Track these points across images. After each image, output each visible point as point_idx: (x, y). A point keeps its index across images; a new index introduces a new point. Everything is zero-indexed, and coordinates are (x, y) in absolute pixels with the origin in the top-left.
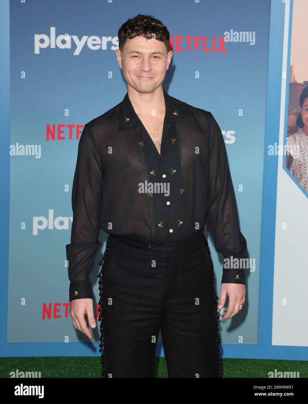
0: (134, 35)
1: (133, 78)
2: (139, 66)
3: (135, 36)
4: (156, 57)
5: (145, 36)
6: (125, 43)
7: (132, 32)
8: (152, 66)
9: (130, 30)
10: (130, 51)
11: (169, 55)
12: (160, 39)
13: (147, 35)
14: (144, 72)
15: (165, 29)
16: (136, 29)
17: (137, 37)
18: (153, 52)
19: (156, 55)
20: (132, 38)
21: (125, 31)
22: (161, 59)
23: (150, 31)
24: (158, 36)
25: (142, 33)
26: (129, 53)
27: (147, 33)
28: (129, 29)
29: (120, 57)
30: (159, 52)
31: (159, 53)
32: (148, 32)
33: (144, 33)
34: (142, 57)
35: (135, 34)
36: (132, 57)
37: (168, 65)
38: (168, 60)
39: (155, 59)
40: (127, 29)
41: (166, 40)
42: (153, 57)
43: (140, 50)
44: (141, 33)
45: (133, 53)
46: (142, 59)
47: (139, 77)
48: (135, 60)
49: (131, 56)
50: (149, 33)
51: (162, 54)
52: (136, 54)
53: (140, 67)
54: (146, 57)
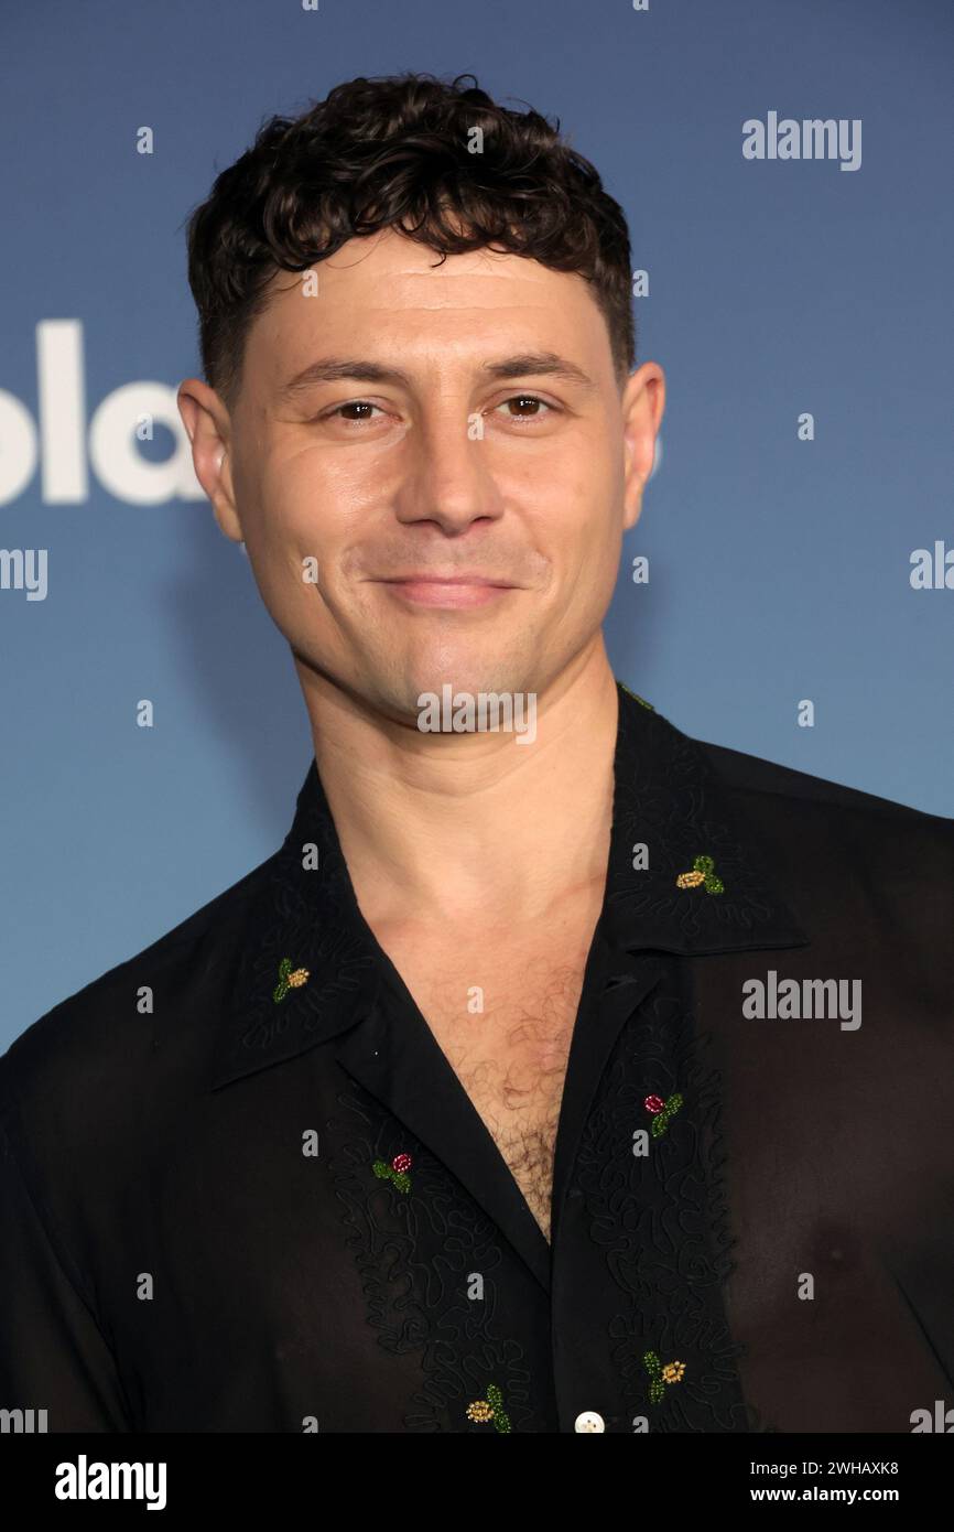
0: (326, 234)
1: (345, 600)
2: (387, 491)
3: (336, 242)
4: (524, 406)
5: (421, 236)
6: (258, 311)
7: (309, 210)
8: (495, 477)
9: (287, 196)
10: (302, 367)
11: (637, 398)
12: (554, 254)
13: (438, 220)
14: (439, 542)
15: (584, 181)
16: (343, 176)
17: (353, 250)
18: (499, 361)
19: (527, 384)
20: (311, 255)
21: (252, 220)
22: (573, 421)
23: (461, 191)
24: (537, 220)
25: (392, 210)
26: (291, 385)
27: (435, 211)
28: (281, 189)
29: (213, 450)
30: (554, 359)
31: (549, 365)
32: (444, 198)
33: (412, 209)
34: (404, 414)
35: (336, 222)
36: (323, 417)
37: (636, 489)
38: (630, 444)
39: (524, 423)
40: (267, 192)
41: (599, 263)
42: (504, 409)
43: (386, 350)
44: (383, 207)
45: (328, 379)
46: (408, 424)
47: (398, 587)
48: (351, 440)
49: (313, 412)
50: (458, 205)
51: (578, 372)
52: (354, 390)
53: (396, 502)
54: (449, 399)
